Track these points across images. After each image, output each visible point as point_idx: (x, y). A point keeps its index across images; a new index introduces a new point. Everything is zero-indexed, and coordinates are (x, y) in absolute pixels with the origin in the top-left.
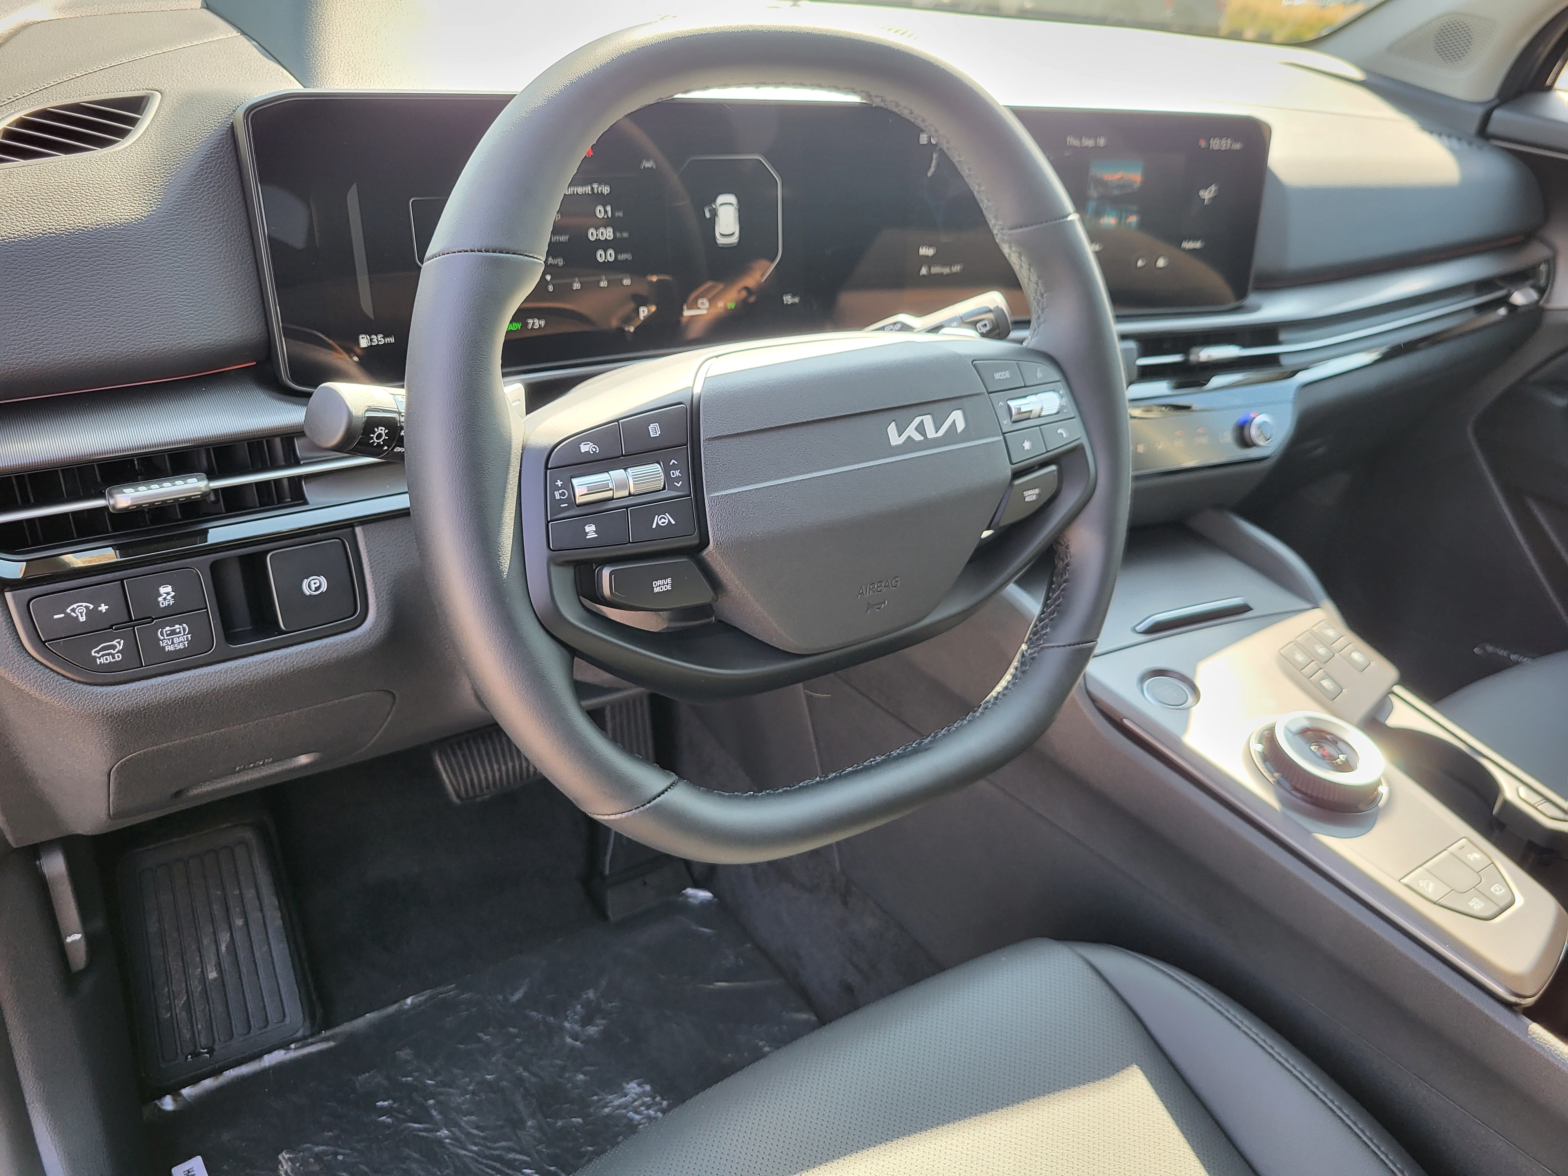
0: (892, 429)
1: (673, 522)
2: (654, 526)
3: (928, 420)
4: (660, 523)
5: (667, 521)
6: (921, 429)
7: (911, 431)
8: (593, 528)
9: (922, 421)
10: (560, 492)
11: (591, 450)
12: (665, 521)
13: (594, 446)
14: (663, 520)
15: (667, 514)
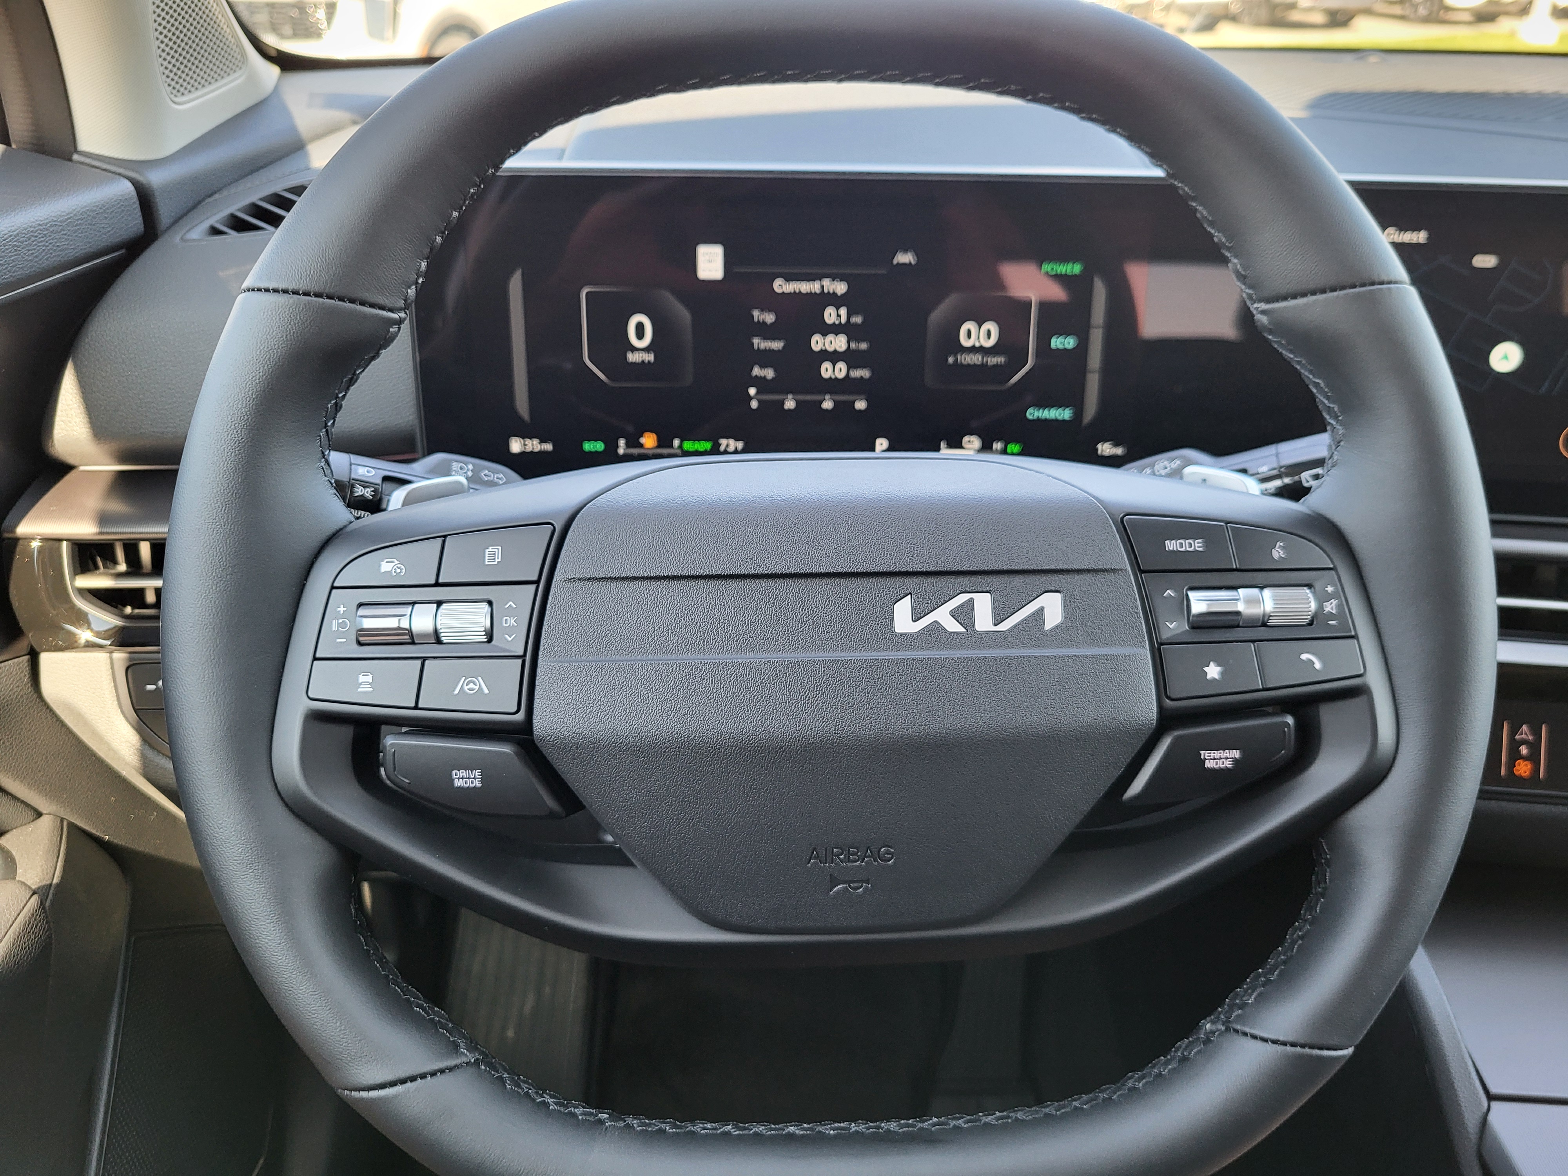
0: (903, 610)
1: (486, 691)
2: (456, 692)
3: (983, 604)
4: (466, 688)
5: (477, 688)
6: (964, 614)
7: (943, 616)
8: (369, 678)
9: (971, 600)
10: (340, 621)
11: (394, 571)
12: (474, 687)
13: (399, 565)
14: (471, 686)
15: (480, 678)
